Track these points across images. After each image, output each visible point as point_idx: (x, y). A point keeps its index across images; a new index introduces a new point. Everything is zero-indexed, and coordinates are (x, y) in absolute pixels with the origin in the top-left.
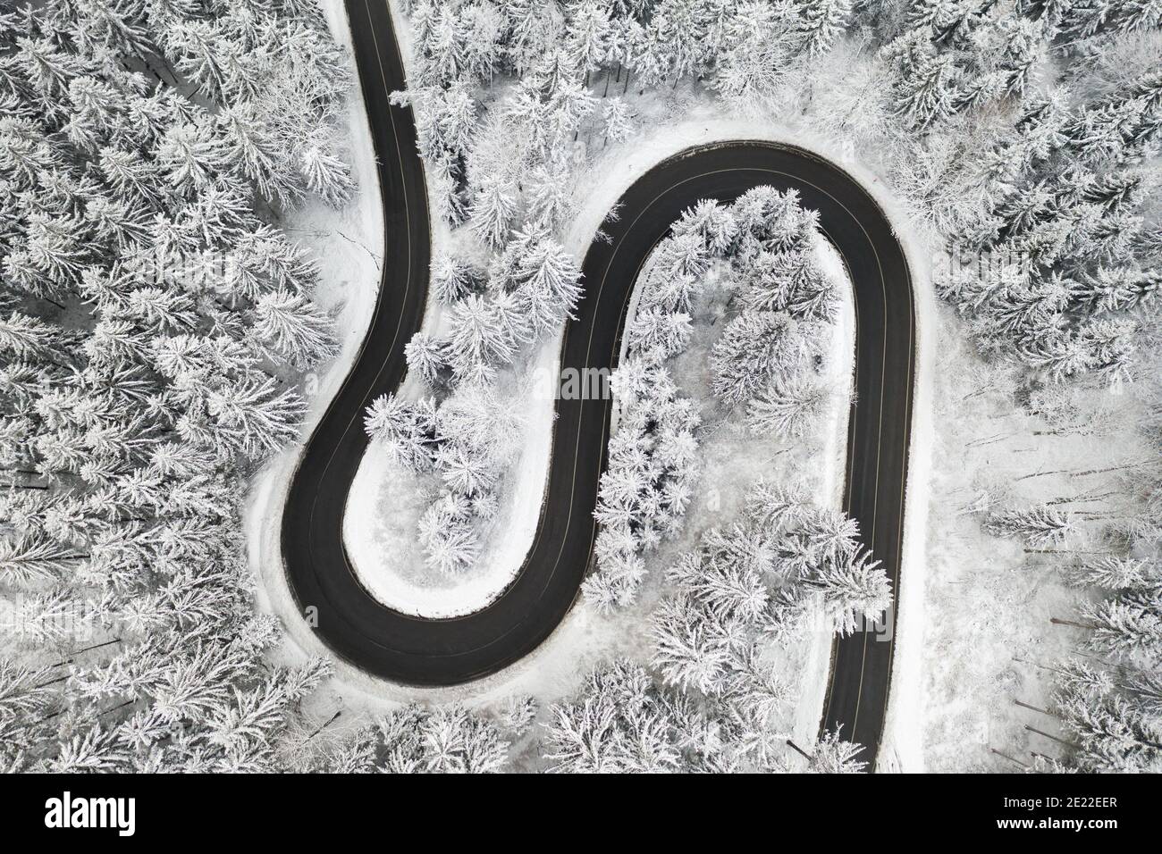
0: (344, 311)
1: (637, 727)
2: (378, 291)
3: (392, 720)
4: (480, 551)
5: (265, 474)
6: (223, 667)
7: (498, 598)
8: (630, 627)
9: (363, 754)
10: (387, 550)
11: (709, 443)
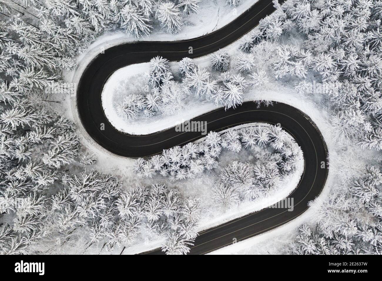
0: (192, 27)
1: (99, 199)
2: (205, 35)
3: (65, 121)
4: (135, 119)
5: (122, 33)
6: (47, 61)
7: (123, 133)
8: (135, 180)
9: (47, 119)
10: (119, 88)
11: (207, 176)
